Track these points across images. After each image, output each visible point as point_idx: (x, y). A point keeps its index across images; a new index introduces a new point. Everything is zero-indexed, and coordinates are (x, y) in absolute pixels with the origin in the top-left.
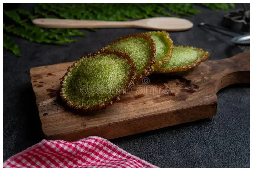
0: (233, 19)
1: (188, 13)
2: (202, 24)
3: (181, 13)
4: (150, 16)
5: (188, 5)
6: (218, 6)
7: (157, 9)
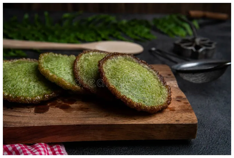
0: (183, 45)
1: (145, 38)
2: (153, 49)
3: (137, 38)
4: (104, 40)
5: (146, 30)
6: (176, 33)
7: (114, 33)
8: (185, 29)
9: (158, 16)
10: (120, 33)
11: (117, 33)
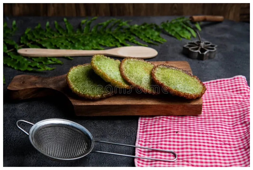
0: (190, 49)
5: (157, 33)
6: (182, 36)
7: (130, 37)
8: (189, 31)
9: (165, 19)
10: (135, 37)
11: (133, 38)
